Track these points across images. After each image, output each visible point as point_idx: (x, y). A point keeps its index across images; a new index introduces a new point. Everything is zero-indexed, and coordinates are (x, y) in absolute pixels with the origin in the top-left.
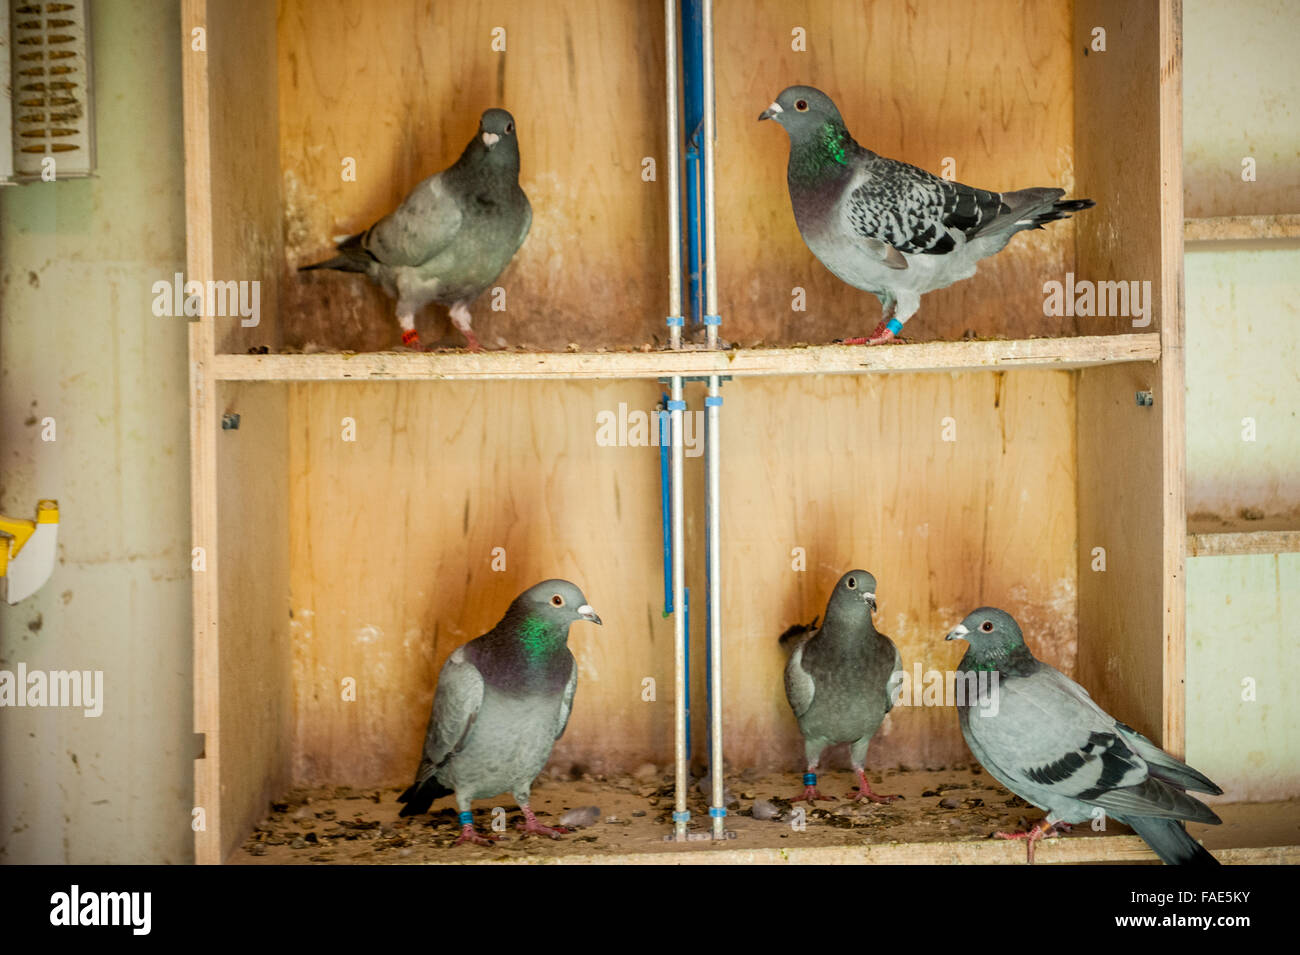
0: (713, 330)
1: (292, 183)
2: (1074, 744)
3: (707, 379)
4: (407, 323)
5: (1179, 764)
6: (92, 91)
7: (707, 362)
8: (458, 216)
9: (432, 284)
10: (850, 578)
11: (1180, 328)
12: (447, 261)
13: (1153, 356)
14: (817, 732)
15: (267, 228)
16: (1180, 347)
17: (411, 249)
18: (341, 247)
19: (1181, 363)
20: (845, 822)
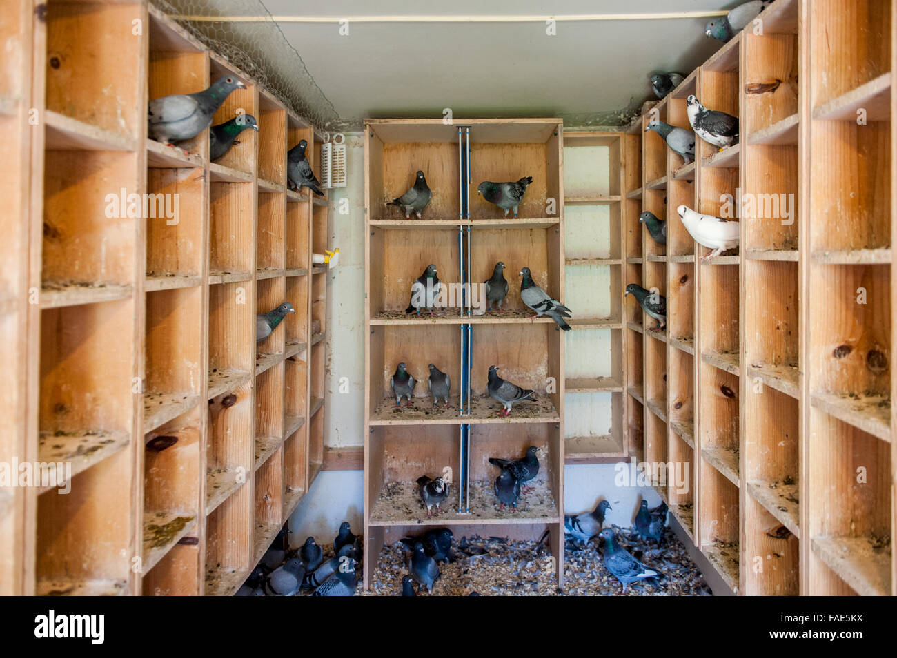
0: (468, 216)
1: (386, 190)
2: (541, 301)
3: (467, 226)
4: (408, 216)
5: (563, 306)
6: (347, 171)
7: (468, 222)
8: (417, 194)
9: (412, 208)
10: (498, 264)
11: (563, 216)
12: (415, 203)
13: (558, 222)
14: (491, 298)
15: (381, 199)
16: (563, 220)
17: (407, 201)
18: (394, 201)
19: (564, 223)
20: (496, 316)
